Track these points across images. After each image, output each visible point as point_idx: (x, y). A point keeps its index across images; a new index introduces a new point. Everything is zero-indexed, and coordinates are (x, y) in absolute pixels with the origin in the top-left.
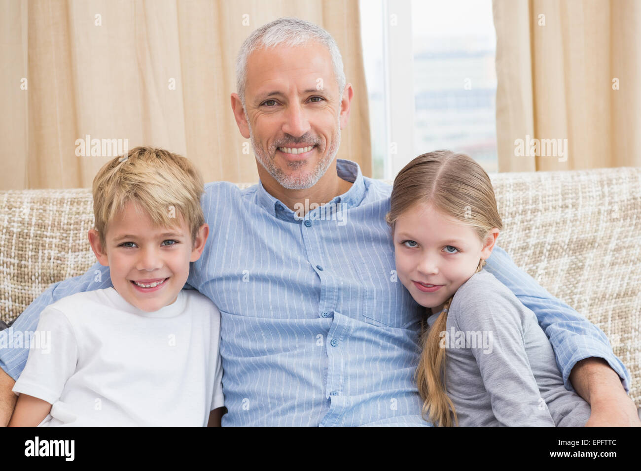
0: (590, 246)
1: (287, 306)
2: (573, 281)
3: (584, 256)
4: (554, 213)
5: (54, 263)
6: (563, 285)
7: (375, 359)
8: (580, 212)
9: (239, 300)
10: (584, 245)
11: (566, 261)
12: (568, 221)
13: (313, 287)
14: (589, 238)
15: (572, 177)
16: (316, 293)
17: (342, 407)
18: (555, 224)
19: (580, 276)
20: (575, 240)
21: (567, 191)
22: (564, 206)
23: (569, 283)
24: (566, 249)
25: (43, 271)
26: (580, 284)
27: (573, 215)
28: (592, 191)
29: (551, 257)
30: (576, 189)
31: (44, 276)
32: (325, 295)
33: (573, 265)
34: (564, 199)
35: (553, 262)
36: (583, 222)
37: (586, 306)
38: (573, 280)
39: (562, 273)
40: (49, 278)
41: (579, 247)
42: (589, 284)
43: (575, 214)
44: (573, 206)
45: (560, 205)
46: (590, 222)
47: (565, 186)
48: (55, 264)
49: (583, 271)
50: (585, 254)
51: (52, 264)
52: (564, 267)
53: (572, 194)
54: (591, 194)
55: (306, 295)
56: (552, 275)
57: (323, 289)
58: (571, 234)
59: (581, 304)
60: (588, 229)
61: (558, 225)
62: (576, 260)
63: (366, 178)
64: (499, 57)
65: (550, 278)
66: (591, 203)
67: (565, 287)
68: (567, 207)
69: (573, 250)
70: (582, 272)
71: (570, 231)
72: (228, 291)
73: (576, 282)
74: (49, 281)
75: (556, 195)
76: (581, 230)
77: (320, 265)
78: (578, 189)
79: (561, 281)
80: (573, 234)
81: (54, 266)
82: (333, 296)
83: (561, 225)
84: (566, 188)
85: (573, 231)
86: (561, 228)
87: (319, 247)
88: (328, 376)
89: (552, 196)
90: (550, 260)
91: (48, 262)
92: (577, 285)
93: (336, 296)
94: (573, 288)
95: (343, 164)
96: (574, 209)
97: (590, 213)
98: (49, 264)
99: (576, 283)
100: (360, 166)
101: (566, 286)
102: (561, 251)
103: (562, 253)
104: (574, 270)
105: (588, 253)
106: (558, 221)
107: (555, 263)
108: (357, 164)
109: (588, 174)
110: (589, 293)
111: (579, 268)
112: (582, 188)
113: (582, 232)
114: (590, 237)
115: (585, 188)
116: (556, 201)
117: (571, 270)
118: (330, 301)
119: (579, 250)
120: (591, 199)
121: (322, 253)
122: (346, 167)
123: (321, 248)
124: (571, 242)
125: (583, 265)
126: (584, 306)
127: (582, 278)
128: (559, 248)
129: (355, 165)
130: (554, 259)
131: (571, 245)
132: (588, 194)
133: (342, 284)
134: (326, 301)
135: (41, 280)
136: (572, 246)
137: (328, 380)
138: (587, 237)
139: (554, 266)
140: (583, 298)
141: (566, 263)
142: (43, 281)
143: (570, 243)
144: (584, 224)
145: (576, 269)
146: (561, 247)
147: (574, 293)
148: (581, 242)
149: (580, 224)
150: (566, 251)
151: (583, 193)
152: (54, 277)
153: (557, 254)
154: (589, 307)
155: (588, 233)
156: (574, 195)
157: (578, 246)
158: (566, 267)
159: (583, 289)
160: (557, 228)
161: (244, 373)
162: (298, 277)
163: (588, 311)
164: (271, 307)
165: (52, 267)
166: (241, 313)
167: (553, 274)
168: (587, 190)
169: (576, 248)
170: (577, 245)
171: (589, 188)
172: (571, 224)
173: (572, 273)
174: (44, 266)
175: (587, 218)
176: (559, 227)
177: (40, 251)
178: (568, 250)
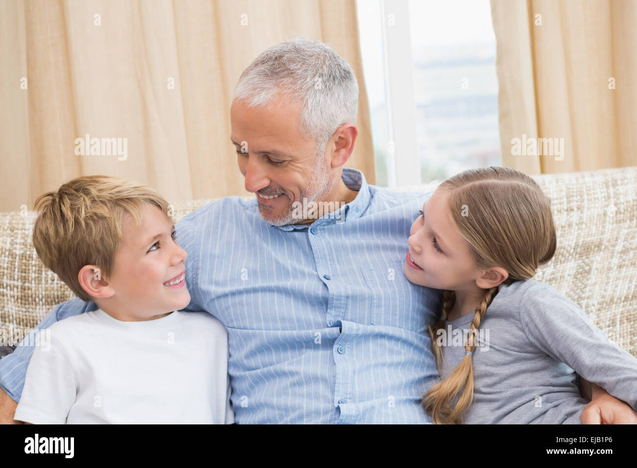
0: (596, 248)
1: (294, 317)
2: (580, 286)
3: (591, 259)
4: (559, 216)
5: (57, 284)
6: (571, 291)
7: (383, 365)
8: (586, 215)
9: (246, 314)
10: (591, 249)
11: (572, 265)
12: (574, 225)
13: (320, 296)
14: (595, 241)
15: (577, 179)
16: (324, 303)
17: (351, 416)
18: (560, 227)
19: (587, 280)
20: (581, 244)
21: (572, 194)
22: (569, 210)
23: (576, 288)
24: (573, 253)
25: (47, 292)
26: (588, 289)
27: (579, 218)
28: (597, 193)
29: (557, 262)
30: (581, 192)
31: (48, 298)
32: (333, 303)
33: (580, 269)
34: (569, 202)
35: (560, 267)
36: (588, 225)
37: (594, 311)
38: (580, 284)
39: (569, 278)
40: (53, 300)
41: (586, 251)
42: (597, 287)
43: (580, 217)
44: (578, 209)
45: (565, 208)
46: (596, 225)
47: (569, 189)
48: (59, 285)
49: (590, 274)
50: (592, 257)
51: (55, 286)
52: (571, 272)
53: (576, 196)
54: (596, 196)
55: (313, 305)
56: (559, 281)
57: (331, 298)
58: (577, 237)
59: (589, 309)
60: (594, 232)
61: (564, 229)
62: (583, 264)
63: (371, 186)
64: (499, 61)
65: (557, 284)
66: (597, 205)
67: (572, 292)
68: (572, 210)
69: (580, 254)
70: (589, 276)
71: (576, 235)
72: (234, 305)
73: (583, 286)
74: (54, 303)
75: (561, 198)
76: (587, 233)
77: (327, 274)
78: (583, 191)
79: (568, 286)
80: (579, 238)
81: (57, 287)
82: (341, 304)
83: (567, 228)
84: (571, 190)
85: (578, 234)
86: (566, 232)
87: (327, 254)
88: (336, 385)
89: (557, 199)
90: (557, 265)
91: (52, 284)
92: (585, 290)
93: (344, 304)
94: (581, 293)
95: (347, 173)
96: (579, 212)
97: (595, 216)
98: (52, 286)
99: (584, 288)
100: (364, 175)
101: (574, 291)
102: (568, 255)
103: (569, 257)
104: (581, 274)
105: (595, 256)
106: (564, 224)
107: (562, 268)
108: (361, 172)
109: (592, 175)
110: (596, 297)
111: (586, 272)
112: (587, 190)
113: (588, 235)
114: (597, 239)
115: (590, 190)
116: (560, 204)
117: (578, 274)
118: (338, 310)
119: (585, 254)
120: (597, 200)
121: (330, 261)
122: (349, 176)
123: (329, 255)
124: (577, 245)
125: (590, 269)
126: (592, 311)
127: (589, 282)
128: (565, 252)
129: (359, 173)
130: (561, 264)
131: (577, 249)
132: (593, 196)
133: (350, 293)
134: (334, 309)
135: (45, 302)
136: (579, 250)
137: (336, 388)
138: (593, 240)
139: (561, 271)
140: (591, 303)
141: (573, 267)
142: (47, 303)
143: (576, 247)
144: (589, 227)
145: (583, 273)
146: (567, 251)
147: (581, 298)
148: (587, 245)
149: (586, 227)
150: (572, 255)
151: (588, 195)
152: (58, 298)
153: (563, 259)
154: (597, 312)
155: (594, 236)
156: (579, 197)
157: (584, 250)
158: (573, 272)
159: (590, 293)
160: (563, 232)
161: (252, 387)
162: (305, 287)
163: (596, 316)
164: (278, 319)
165: (55, 288)
166: (248, 327)
167: (560, 279)
168: (592, 191)
169: (583, 251)
170: (583, 248)
171: (594, 189)
172: (576, 228)
173: (580, 278)
174: (48, 288)
175: (593, 220)
176: (564, 231)
177: (44, 273)
178: (574, 254)
